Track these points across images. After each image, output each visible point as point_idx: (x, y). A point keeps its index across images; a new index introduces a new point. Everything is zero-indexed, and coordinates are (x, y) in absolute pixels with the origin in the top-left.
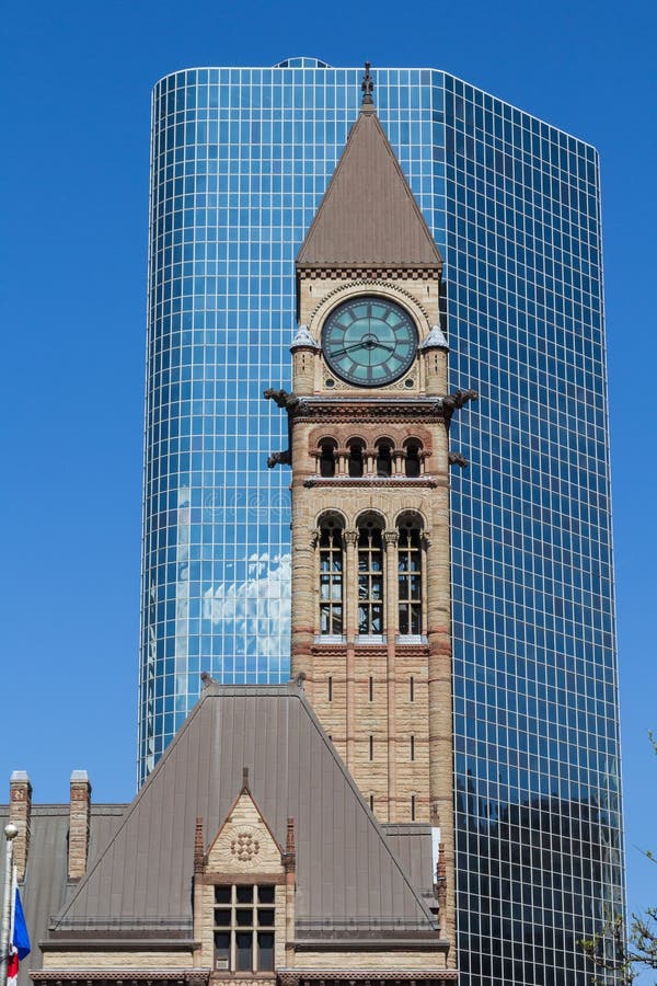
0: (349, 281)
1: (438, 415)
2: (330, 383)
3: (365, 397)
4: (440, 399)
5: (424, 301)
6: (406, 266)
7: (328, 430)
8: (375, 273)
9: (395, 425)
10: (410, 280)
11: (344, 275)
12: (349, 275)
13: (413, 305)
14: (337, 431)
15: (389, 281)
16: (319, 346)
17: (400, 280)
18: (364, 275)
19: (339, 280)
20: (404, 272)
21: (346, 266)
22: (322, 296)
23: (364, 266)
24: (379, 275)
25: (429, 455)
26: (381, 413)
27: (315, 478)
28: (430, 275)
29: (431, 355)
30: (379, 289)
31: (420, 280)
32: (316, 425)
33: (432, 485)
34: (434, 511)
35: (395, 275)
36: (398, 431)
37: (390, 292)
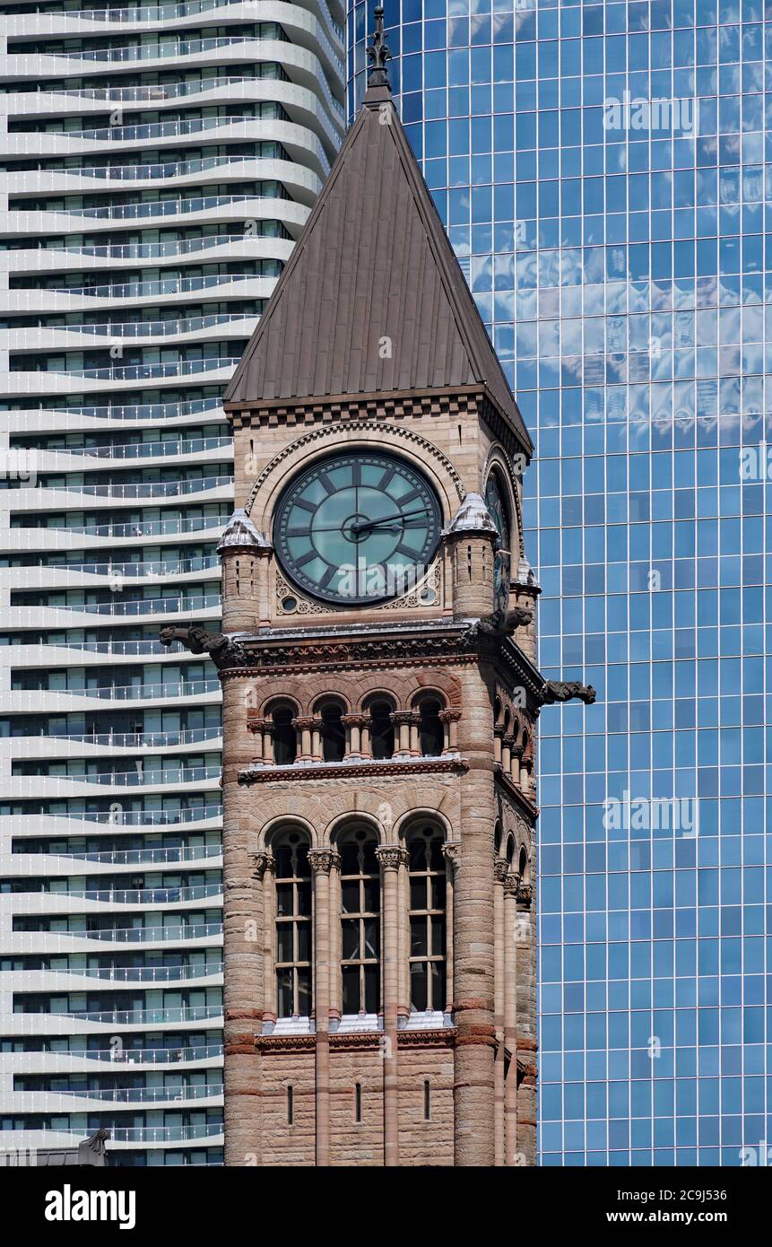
0: (319, 426)
1: (471, 649)
2: (288, 603)
3: (345, 624)
4: (474, 622)
5: (452, 451)
6: (418, 394)
7: (281, 686)
8: (362, 410)
9: (395, 671)
10: (427, 418)
11: (309, 417)
12: (318, 417)
13: (432, 460)
14: (297, 685)
15: (390, 421)
16: (266, 542)
17: (409, 418)
18: (345, 414)
19: (300, 427)
20: (417, 404)
21: (311, 401)
22: (272, 456)
23: (344, 398)
24: (372, 413)
25: (457, 718)
26: (371, 653)
27: (259, 768)
28: (463, 406)
29: (462, 547)
30: (371, 436)
31: (445, 416)
32: (259, 679)
33: (459, 769)
34: (464, 810)
35: (399, 410)
36: (402, 681)
37: (392, 441)
